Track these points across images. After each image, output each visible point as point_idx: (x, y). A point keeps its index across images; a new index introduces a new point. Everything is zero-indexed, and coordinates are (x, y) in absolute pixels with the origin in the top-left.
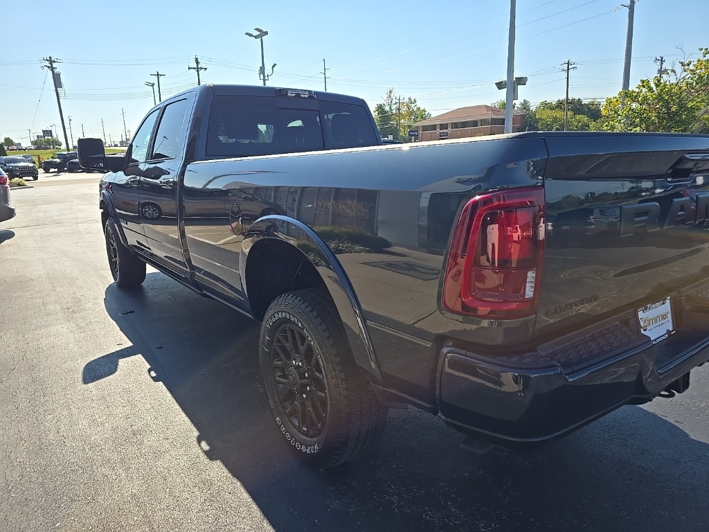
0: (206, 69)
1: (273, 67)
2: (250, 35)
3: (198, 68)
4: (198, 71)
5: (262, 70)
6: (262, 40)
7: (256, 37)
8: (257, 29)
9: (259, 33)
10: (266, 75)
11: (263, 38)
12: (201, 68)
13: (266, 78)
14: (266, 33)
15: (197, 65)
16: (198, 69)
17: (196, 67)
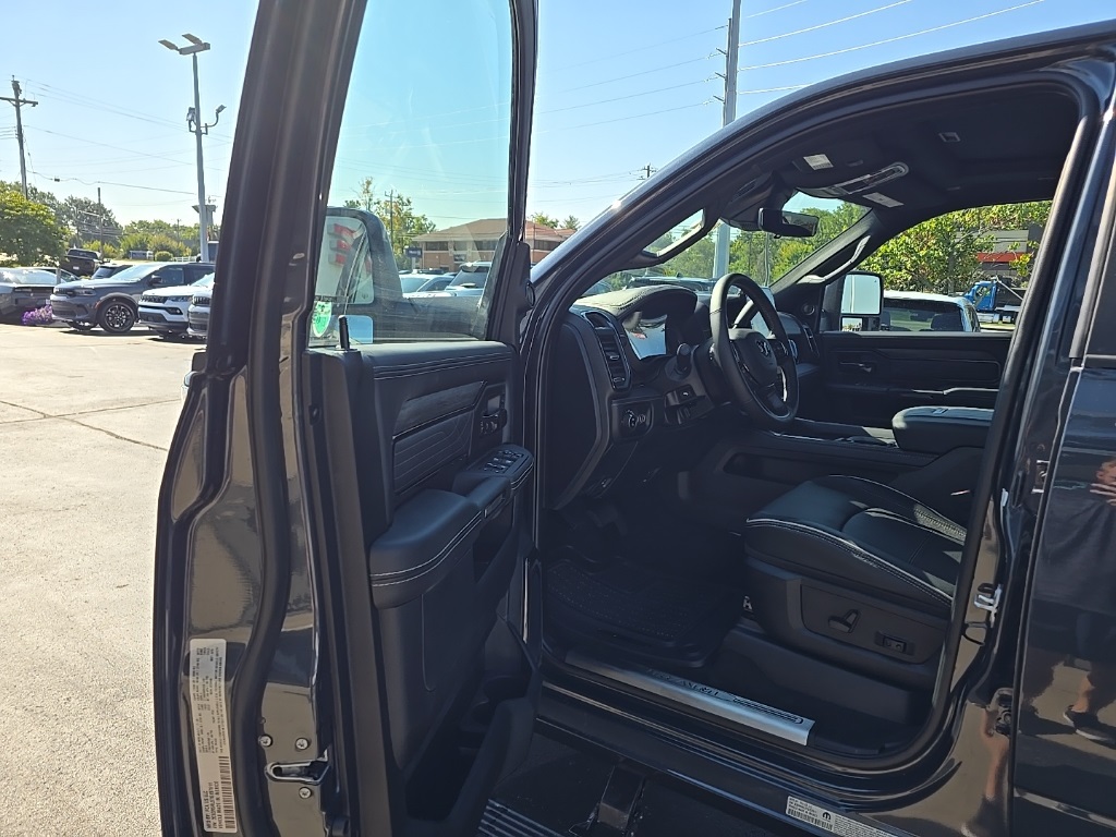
0: (35, 104)
1: (218, 111)
2: (171, 46)
3: (18, 101)
4: (18, 107)
5: (194, 113)
6: (195, 58)
7: (182, 51)
8: (188, 37)
9: (192, 44)
10: (202, 124)
11: (197, 54)
12: (25, 102)
13: (203, 130)
14: (206, 47)
15: (17, 95)
16: (18, 103)
17: (13, 97)
